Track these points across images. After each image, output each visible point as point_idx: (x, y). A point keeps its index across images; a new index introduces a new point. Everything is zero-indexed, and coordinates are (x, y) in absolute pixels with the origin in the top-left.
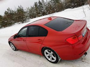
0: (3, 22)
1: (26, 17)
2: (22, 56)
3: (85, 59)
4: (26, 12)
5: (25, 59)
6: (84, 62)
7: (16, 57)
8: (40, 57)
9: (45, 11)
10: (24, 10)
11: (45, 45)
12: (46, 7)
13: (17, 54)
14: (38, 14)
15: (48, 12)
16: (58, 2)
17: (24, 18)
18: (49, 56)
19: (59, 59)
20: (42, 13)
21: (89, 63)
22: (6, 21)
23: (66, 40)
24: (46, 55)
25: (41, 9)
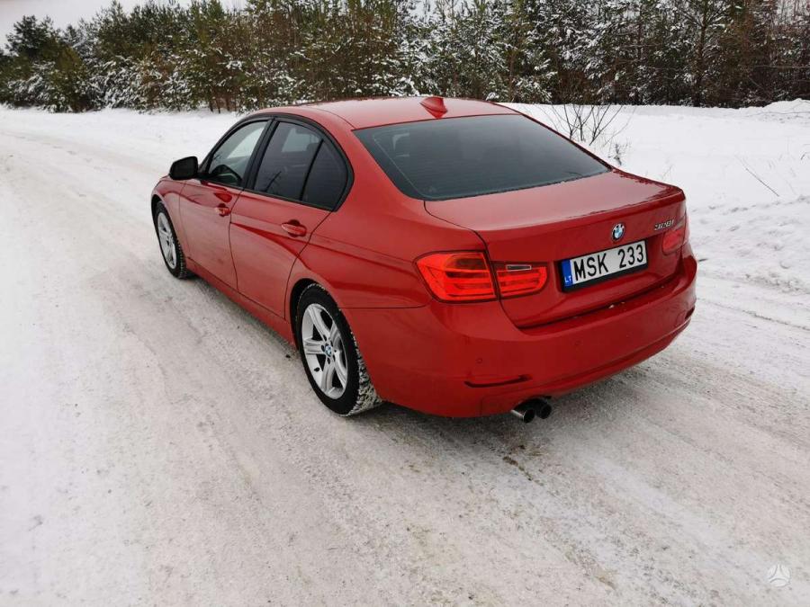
0: (213, 64)
1: (408, 70)
2: (195, 321)
3: (535, 454)
4: (425, 34)
5: (199, 342)
6: (513, 462)
7: (159, 311)
8: (288, 356)
9: (588, 67)
10: (412, 8)
11: (310, 269)
12: (609, 23)
13: (170, 298)
14: (515, 74)
15: (617, 78)
16: (740, 10)
17: (379, 77)
18: (322, 353)
19: (362, 384)
20: (553, 73)
21: (537, 481)
22: (241, 60)
23: (419, 262)
24: (308, 344)
25: (561, 40)
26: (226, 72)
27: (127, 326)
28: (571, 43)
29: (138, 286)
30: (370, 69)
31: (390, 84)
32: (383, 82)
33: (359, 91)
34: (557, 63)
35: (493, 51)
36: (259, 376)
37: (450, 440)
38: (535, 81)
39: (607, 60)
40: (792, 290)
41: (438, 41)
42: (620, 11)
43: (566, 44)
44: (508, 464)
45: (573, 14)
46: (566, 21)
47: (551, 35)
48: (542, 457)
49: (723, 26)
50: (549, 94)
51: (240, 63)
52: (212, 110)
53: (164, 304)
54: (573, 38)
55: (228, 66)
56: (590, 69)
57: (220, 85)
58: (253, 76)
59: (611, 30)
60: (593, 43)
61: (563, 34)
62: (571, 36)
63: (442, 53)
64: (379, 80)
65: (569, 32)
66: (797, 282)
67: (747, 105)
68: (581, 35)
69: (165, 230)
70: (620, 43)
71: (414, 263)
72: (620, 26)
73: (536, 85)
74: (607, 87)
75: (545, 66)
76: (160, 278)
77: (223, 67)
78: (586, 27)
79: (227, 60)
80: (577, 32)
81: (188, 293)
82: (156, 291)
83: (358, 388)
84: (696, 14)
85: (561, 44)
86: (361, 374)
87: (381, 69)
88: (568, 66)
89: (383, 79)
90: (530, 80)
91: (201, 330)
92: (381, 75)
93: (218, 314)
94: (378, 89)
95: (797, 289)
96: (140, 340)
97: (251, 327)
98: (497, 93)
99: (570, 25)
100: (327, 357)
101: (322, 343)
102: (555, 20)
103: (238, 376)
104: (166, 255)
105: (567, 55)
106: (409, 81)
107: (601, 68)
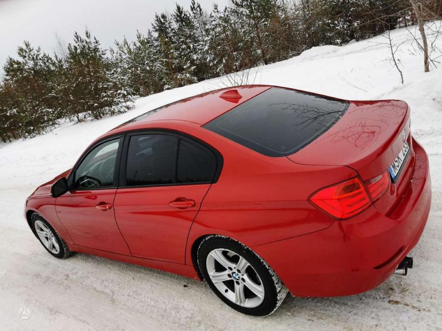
1: (116, 87)
3: (404, 291)
4: (116, 65)
5: (113, 301)
6: (397, 302)
7: (66, 289)
8: (185, 286)
9: (208, 60)
10: (104, 54)
11: (209, 227)
12: (210, 37)
13: (67, 276)
14: (174, 73)
15: (224, 61)
16: (271, 14)
17: (105, 94)
18: (230, 279)
19: (279, 292)
20: (194, 67)
21: (424, 310)
22: (15, 108)
23: (312, 198)
24: (213, 277)
25: (189, 51)
26: (8, 118)
27: (51, 310)
28: (195, 51)
29: (38, 276)
30: (98, 91)
31: (113, 96)
32: (109, 96)
33: (96, 105)
34: (193, 62)
35: (158, 64)
36: (177, 309)
37: (345, 304)
38: (186, 73)
39: (215, 54)
40: (420, 136)
41: (127, 67)
42: (213, 29)
43: (192, 52)
44: (395, 305)
45: (190, 36)
46: (188, 41)
47: (183, 49)
48: (409, 291)
49: (266, 23)
50: (196, 78)
51: (15, 110)
52: (5, 142)
53: (66, 282)
54: (195, 49)
55: (8, 114)
56: (210, 61)
57: (6, 126)
58: (26, 115)
59: (212, 39)
60: (207, 48)
61: (189, 48)
62: (193, 48)
63: (132, 73)
64: (106, 95)
65: (191, 46)
66: (420, 131)
67: (291, 57)
68: (198, 46)
69: (42, 230)
70: (219, 45)
71: (309, 200)
72: (216, 36)
73: (188, 75)
74: (221, 67)
75: (189, 65)
76: (49, 263)
77: (6, 116)
78: (198, 41)
79: (6, 111)
80: (195, 45)
81: (76, 267)
82: (52, 274)
83: (277, 296)
84: (250, 21)
85: (189, 52)
86: (277, 286)
87: (105, 90)
88: (198, 62)
89: (108, 95)
90: (183, 74)
91: (107, 291)
92: (106, 93)
93: (112, 275)
94: (106, 101)
95: (422, 135)
96: (69, 317)
97: (142, 275)
98: (169, 85)
99: (190, 42)
100: (235, 281)
101: (228, 272)
102: (182, 42)
103: (163, 316)
104: (48, 247)
105: (195, 57)
106: (123, 92)
107: (214, 59)
